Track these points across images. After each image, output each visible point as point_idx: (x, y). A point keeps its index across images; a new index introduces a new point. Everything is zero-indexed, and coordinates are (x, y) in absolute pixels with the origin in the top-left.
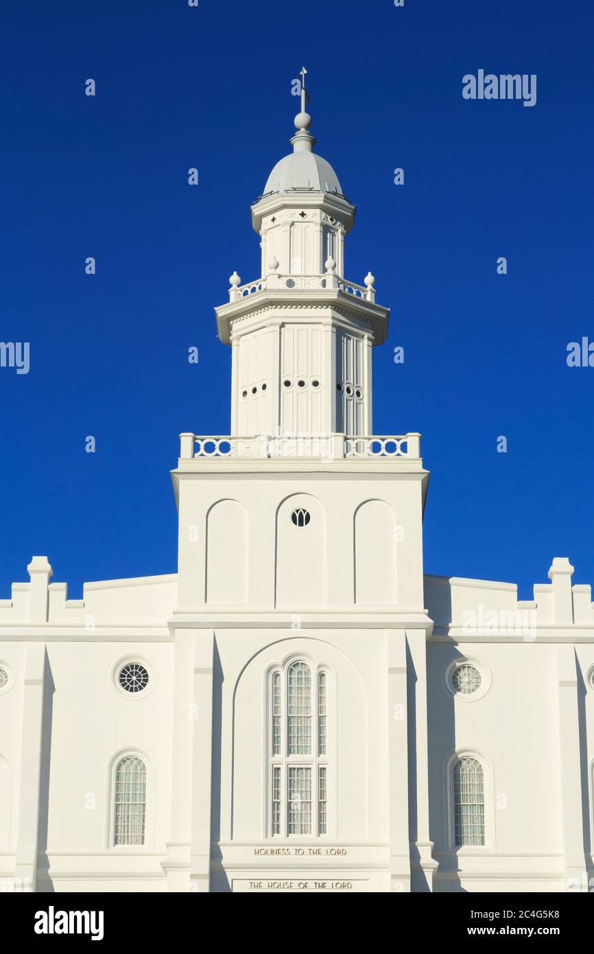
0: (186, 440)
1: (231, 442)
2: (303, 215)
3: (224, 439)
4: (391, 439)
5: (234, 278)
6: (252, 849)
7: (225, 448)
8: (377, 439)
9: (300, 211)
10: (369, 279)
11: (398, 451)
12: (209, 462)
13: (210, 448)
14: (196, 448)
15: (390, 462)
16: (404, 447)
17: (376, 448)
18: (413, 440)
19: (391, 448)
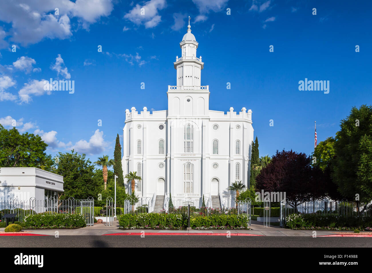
0: (169, 87)
1: (177, 87)
2: (189, 45)
3: (176, 86)
4: (204, 86)
5: (177, 57)
6: (181, 155)
7: (176, 88)
8: (201, 87)
9: (188, 44)
10: (201, 57)
11: (205, 89)
12: (173, 91)
13: (173, 88)
14: (171, 88)
15: (204, 91)
16: (206, 88)
17: (201, 88)
18: (208, 87)
19: (204, 88)
